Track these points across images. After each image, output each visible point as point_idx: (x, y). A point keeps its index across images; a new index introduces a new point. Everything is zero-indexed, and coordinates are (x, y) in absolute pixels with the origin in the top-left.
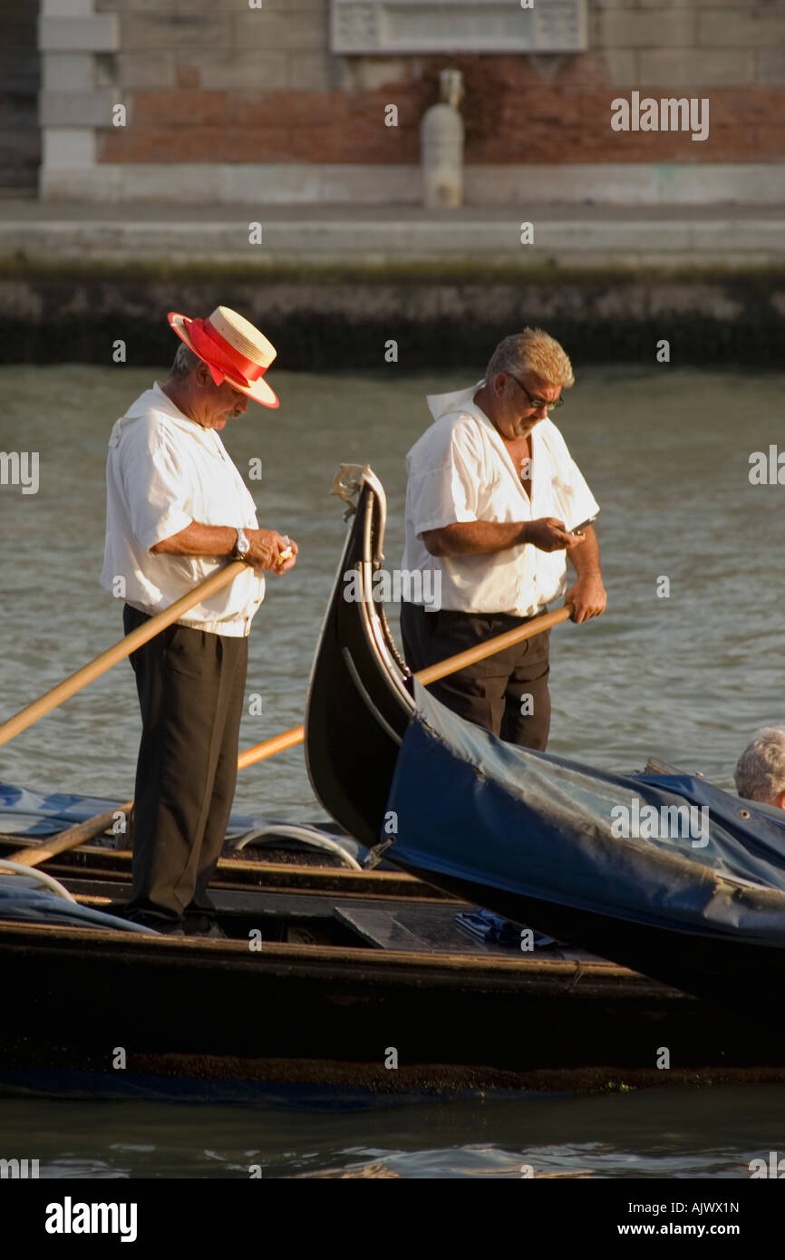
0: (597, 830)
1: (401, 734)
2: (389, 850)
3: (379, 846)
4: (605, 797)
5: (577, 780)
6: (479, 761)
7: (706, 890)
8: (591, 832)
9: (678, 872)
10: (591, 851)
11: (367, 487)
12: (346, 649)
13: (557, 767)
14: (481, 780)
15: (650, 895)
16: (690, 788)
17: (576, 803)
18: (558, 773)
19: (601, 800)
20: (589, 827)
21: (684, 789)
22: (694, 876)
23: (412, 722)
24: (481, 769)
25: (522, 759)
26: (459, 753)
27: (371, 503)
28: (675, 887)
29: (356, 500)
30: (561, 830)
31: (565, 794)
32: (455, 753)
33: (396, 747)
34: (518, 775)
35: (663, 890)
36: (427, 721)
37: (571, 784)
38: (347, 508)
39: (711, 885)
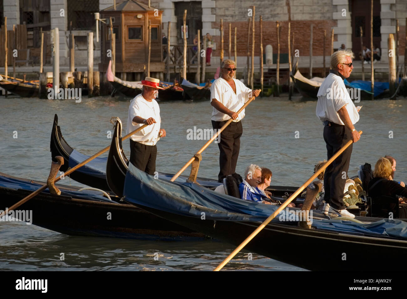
0: (166, 194)
1: (125, 174)
2: (125, 198)
3: (123, 198)
4: (172, 187)
5: (166, 184)
6: (142, 179)
7: (189, 207)
8: (165, 195)
9: (184, 203)
10: (165, 199)
11: (118, 122)
12: (114, 156)
13: (162, 181)
14: (142, 183)
15: (178, 208)
16: (191, 185)
17: (164, 188)
18: (162, 182)
19: (170, 188)
20: (165, 193)
21: (190, 186)
22: (187, 204)
23: (127, 171)
24: (142, 181)
25: (153, 179)
26: (137, 178)
27: (118, 125)
28: (183, 206)
29: (115, 124)
30: (159, 194)
31: (161, 187)
32: (136, 178)
33: (124, 177)
34: (151, 183)
35: (181, 207)
36: (131, 171)
37: (164, 184)
38: (113, 126)
39: (190, 206)
